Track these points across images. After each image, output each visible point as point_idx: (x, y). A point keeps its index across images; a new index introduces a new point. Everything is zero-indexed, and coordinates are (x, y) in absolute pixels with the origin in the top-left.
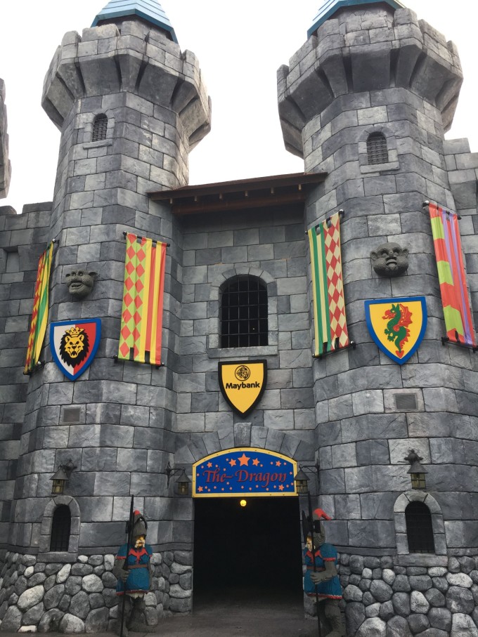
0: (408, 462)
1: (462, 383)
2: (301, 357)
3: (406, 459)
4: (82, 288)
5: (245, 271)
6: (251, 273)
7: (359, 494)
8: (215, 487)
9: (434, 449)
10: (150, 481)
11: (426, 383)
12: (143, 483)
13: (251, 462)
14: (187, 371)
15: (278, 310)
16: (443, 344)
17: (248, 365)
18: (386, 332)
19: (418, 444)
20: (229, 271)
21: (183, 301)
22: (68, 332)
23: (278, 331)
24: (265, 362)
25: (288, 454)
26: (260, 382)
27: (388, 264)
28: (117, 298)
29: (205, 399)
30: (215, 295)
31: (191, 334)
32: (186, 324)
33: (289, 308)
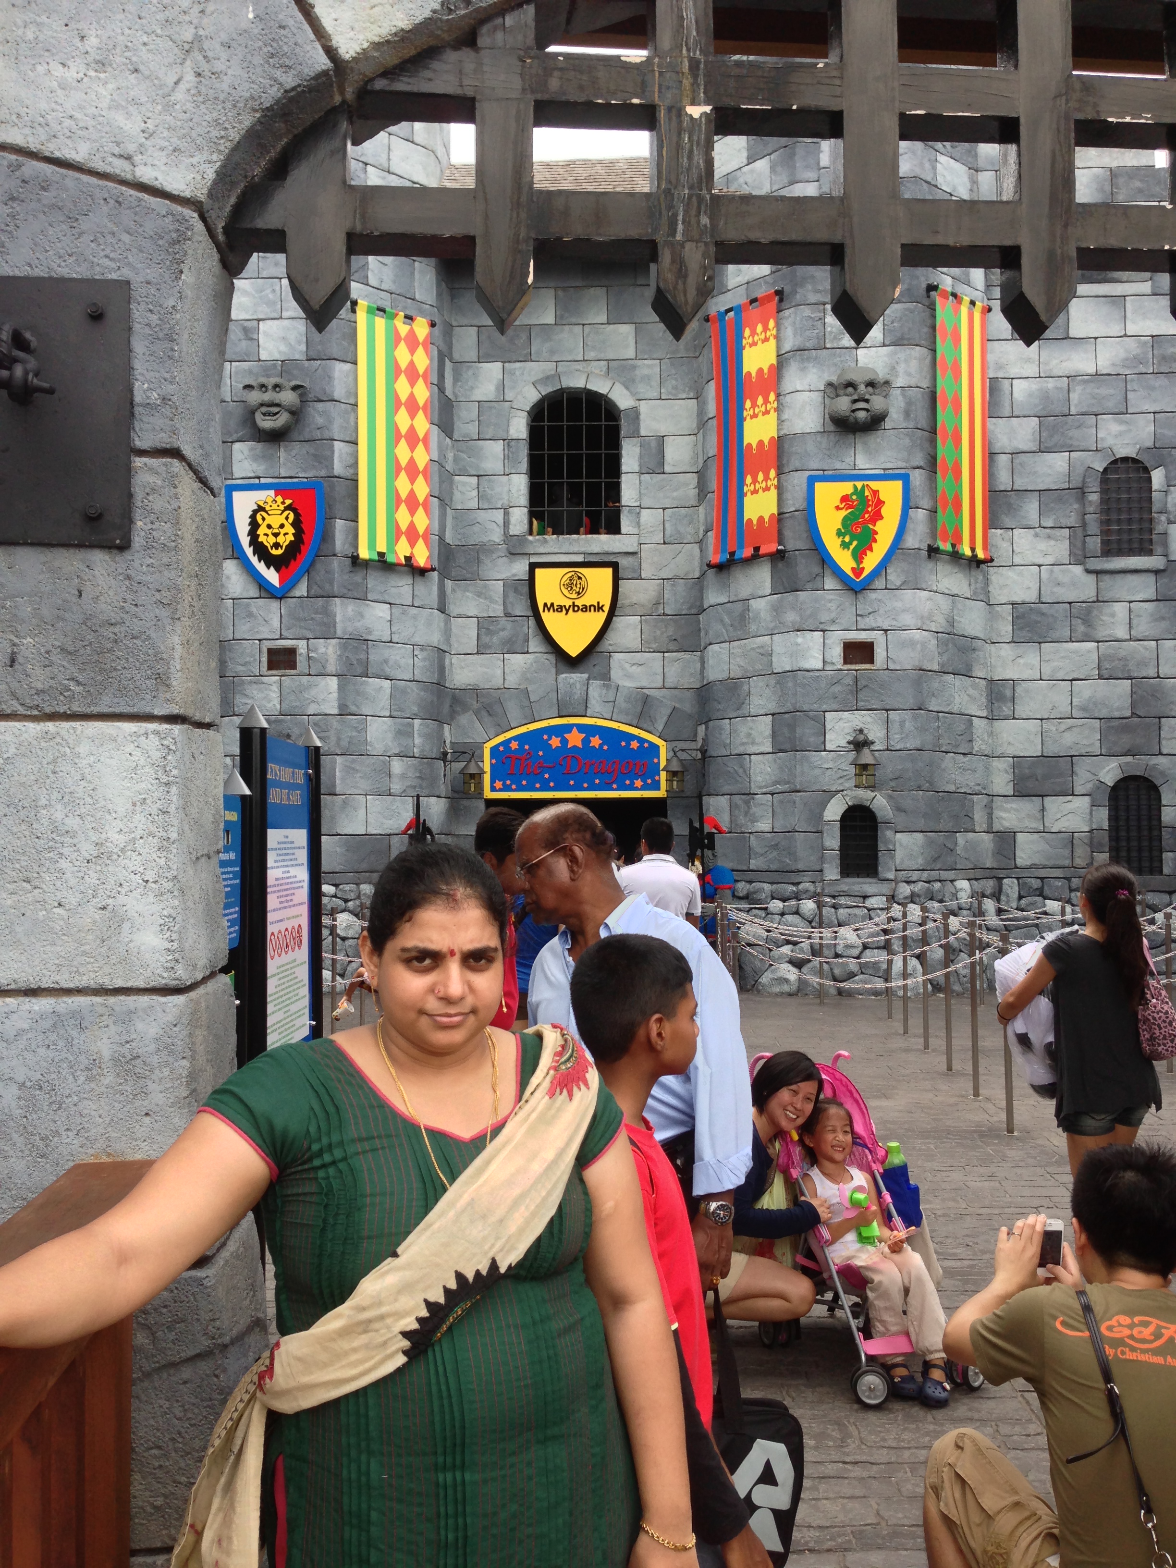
0: (852, 747)
1: (951, 622)
2: (680, 559)
3: (849, 743)
4: (283, 419)
5: (578, 382)
6: (589, 387)
7: (772, 794)
8: (524, 782)
9: (895, 727)
10: (421, 772)
11: (894, 623)
12: (410, 774)
13: (586, 741)
14: (469, 576)
15: (640, 465)
16: (929, 556)
17: (585, 571)
18: (839, 533)
19: (869, 719)
20: (547, 379)
21: (455, 437)
22: (261, 504)
23: (640, 506)
24: (615, 566)
25: (651, 728)
26: (607, 604)
27: (854, 411)
28: (347, 439)
29: (503, 629)
30: (519, 428)
31: (474, 504)
32: (464, 484)
33: (662, 462)
